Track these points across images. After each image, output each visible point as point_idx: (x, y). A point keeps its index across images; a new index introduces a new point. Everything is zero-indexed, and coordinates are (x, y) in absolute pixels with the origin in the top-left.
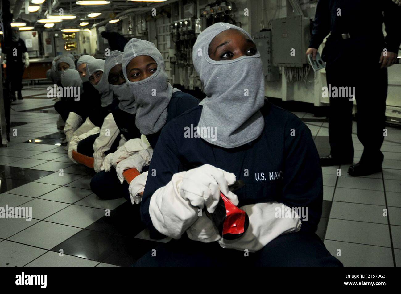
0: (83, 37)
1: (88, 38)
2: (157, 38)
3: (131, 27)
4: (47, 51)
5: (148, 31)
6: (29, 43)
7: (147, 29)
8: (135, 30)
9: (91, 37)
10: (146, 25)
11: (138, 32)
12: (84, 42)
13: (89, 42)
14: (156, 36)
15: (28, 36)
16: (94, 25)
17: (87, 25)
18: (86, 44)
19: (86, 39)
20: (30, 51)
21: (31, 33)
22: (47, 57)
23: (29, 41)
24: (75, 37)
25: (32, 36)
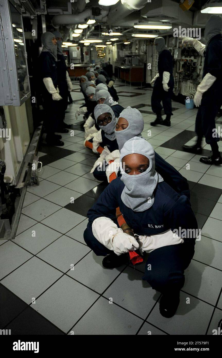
0: (108, 50)
1: (112, 51)
2: (152, 56)
3: (137, 47)
4: (86, 59)
5: (147, 51)
6: (75, 54)
7: (146, 50)
8: (140, 50)
9: (113, 50)
10: (146, 48)
11: (141, 51)
12: (109, 53)
13: (112, 53)
14: (151, 55)
15: (74, 49)
16: (115, 44)
17: (111, 44)
18: (111, 54)
19: (110, 51)
20: (75, 59)
21: (76, 47)
22: (86, 63)
23: (75, 53)
24: (103, 50)
25: (77, 50)
